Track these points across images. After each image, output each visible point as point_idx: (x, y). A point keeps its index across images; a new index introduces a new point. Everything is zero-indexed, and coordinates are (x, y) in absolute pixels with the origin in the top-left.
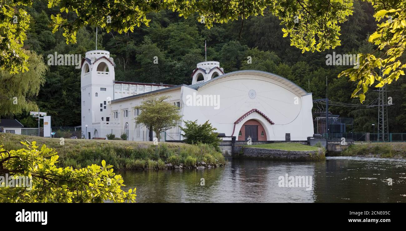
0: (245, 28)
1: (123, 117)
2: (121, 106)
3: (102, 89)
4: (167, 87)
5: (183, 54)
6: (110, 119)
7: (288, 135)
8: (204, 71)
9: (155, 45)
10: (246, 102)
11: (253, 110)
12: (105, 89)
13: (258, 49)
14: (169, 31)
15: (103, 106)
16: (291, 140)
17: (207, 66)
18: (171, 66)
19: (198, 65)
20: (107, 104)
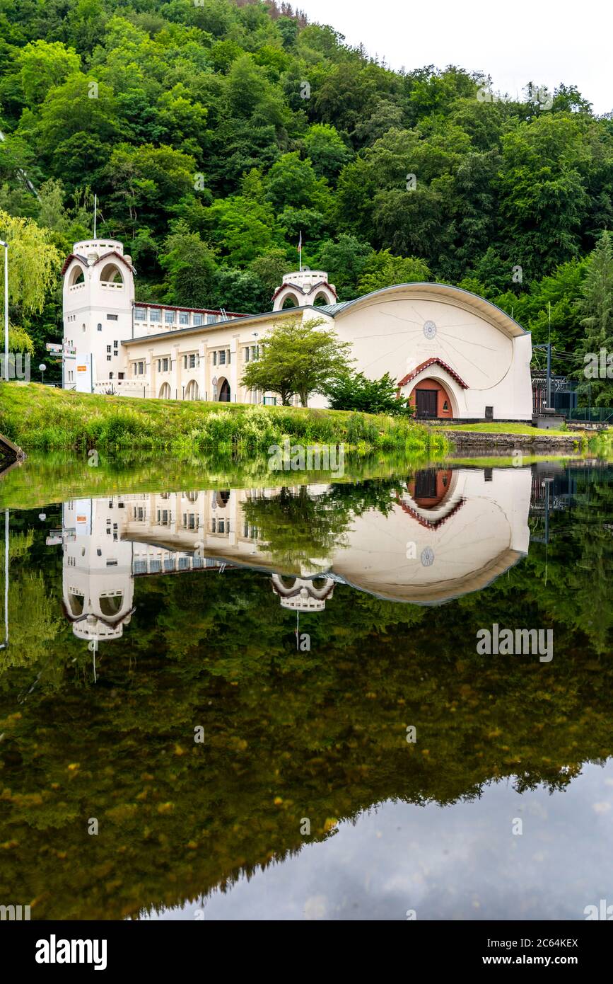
0: (362, 214)
1: (183, 368)
2: (152, 350)
3: (110, 317)
4: (233, 318)
5: (248, 257)
6: (125, 376)
7: (489, 410)
8: (300, 289)
9: (196, 236)
10: (418, 345)
11: (431, 359)
12: (115, 317)
13: (391, 252)
14: (217, 211)
15: (112, 350)
16: (495, 418)
17: (306, 280)
18: (230, 280)
19: (284, 278)
20: (120, 347)
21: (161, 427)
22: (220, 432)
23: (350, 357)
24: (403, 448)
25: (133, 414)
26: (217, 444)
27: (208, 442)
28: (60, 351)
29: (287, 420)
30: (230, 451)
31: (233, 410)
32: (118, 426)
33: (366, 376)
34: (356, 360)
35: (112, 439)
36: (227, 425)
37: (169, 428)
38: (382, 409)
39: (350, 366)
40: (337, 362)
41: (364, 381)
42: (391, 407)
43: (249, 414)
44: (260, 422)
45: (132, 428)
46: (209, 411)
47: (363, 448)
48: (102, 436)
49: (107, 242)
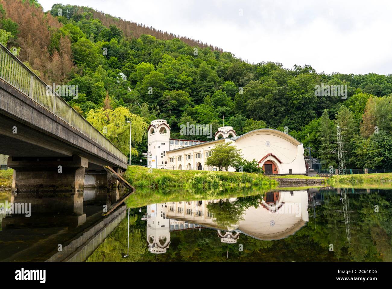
0: (243, 108)
1: (186, 159)
2: (176, 154)
3: (162, 144)
4: (202, 143)
5: (207, 123)
6: (167, 163)
7: (290, 171)
8: (224, 132)
9: (190, 117)
10: (264, 149)
11: (269, 154)
12: (164, 144)
13: (253, 119)
14: (196, 109)
15: (163, 154)
16: (293, 173)
17: (226, 129)
19: (218, 129)
20: (166, 153)
21: (179, 179)
22: (199, 181)
23: (241, 154)
24: (261, 184)
25: (170, 175)
26: (198, 185)
27: (195, 184)
28: (147, 155)
29: (221, 176)
30: (202, 187)
31: (203, 173)
32: (165, 179)
33: (247, 160)
34: (243, 155)
35: (163, 184)
36: (201, 178)
37: (182, 180)
38: (253, 171)
39: (242, 157)
40: (237, 156)
41: (247, 162)
42: (257, 171)
43: (208, 174)
44: (212, 177)
45: (170, 180)
46: (195, 174)
47: (248, 185)
48: (160, 183)
49: (162, 120)
